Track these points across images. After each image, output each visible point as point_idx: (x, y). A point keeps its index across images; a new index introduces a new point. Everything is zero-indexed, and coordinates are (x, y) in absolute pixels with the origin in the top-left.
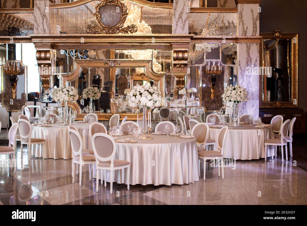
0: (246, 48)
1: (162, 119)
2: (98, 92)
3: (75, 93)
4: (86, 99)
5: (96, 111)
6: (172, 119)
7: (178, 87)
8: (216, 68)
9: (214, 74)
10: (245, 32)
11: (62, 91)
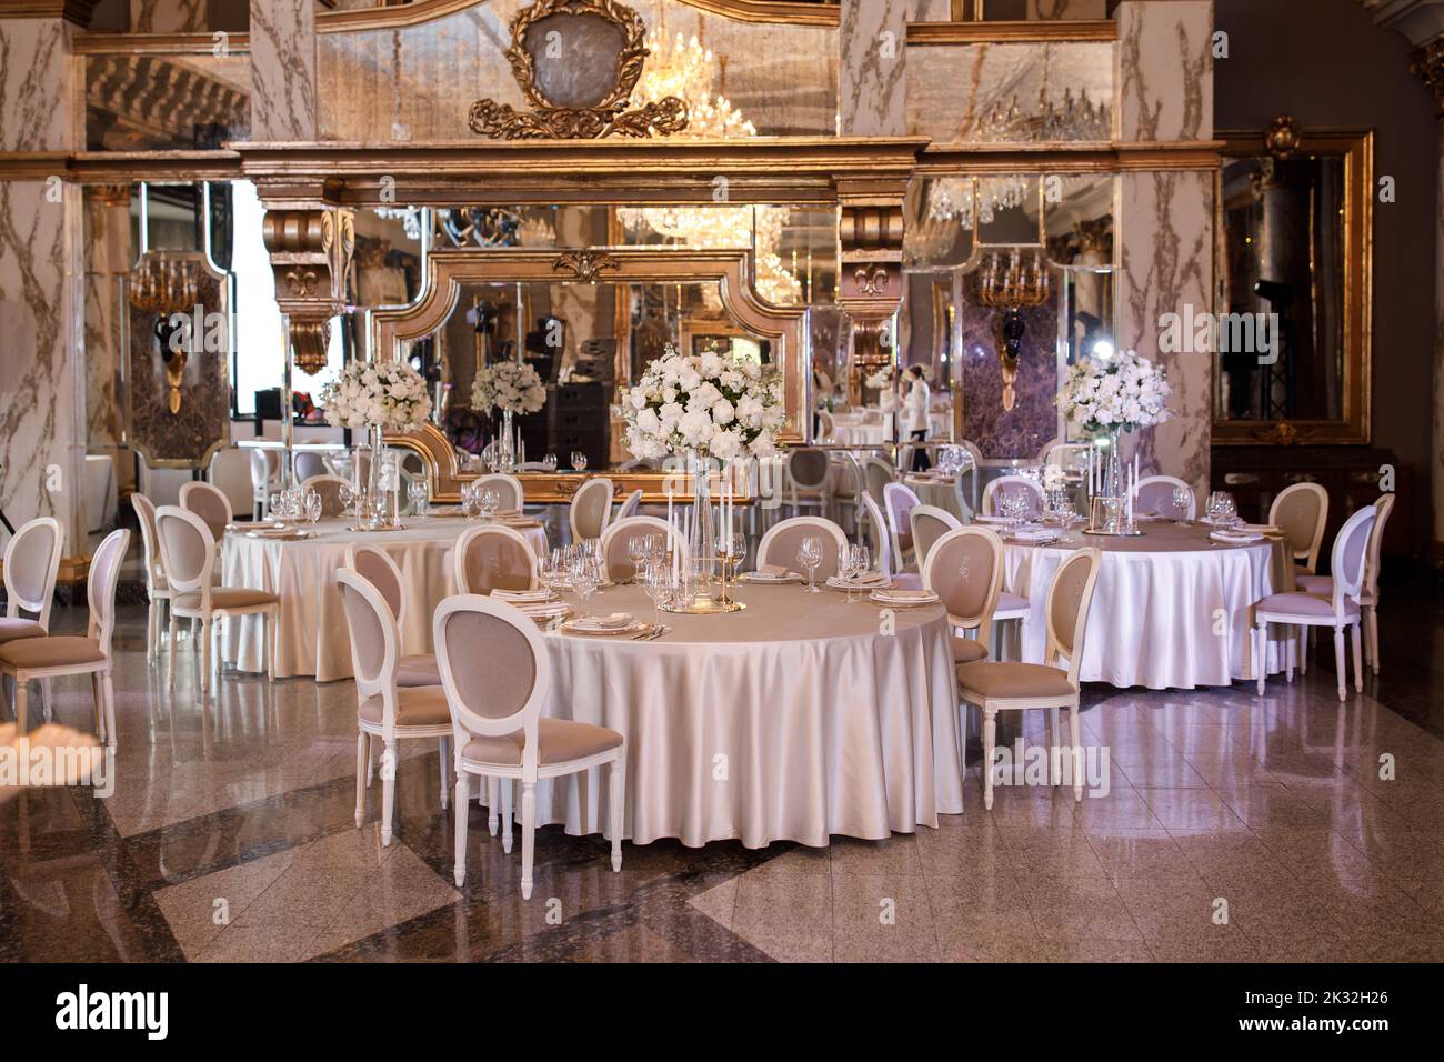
0: (1153, 193)
1: (798, 490)
2: (534, 382)
3: (418, 389)
4: (488, 411)
5: (527, 461)
6: (837, 490)
7: (862, 360)
8: (1023, 279)
9: (1014, 305)
10: (1150, 125)
11: (360, 381)
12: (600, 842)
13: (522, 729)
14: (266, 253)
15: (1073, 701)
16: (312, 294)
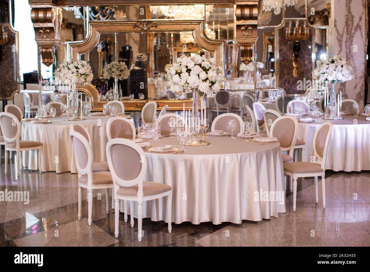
1: (219, 106)
2: (125, 68)
3: (88, 70)
4: (109, 79)
5: (123, 96)
6: (233, 106)
7: (243, 59)
8: (300, 31)
9: (297, 39)
11: (68, 68)
12: (163, 224)
13: (137, 184)
14: (32, 23)
15: (323, 174)
16: (48, 38)
